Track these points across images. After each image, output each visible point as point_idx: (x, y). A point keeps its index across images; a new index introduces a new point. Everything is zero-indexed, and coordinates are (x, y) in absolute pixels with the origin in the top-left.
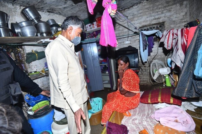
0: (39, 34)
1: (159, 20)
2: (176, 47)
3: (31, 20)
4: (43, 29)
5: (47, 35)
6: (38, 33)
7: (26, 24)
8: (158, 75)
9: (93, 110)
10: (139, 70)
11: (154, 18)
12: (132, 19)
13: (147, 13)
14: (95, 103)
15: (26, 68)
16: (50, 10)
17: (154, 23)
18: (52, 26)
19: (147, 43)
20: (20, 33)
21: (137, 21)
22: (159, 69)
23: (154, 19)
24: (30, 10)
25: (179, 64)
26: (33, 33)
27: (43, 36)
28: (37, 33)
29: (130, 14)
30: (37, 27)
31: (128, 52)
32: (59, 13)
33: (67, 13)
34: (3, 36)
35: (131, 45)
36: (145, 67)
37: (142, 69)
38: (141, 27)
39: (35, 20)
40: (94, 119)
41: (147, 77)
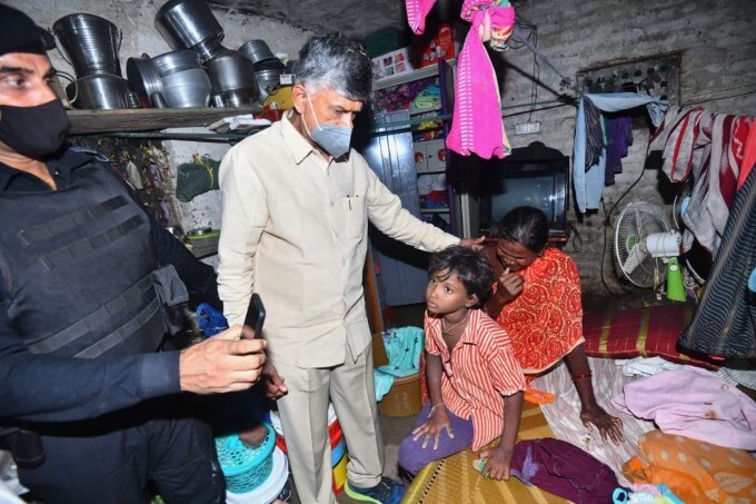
0: (218, 98)
1: (660, 43)
2: (703, 176)
3: (192, 48)
4: (231, 80)
5: (244, 101)
6: (216, 94)
7: (175, 62)
8: (641, 257)
9: (393, 368)
10: (568, 236)
11: (640, 32)
12: (552, 37)
13: (616, 14)
14: (401, 344)
15: (175, 216)
16: (251, 5)
17: (642, 54)
18: (260, 66)
19: (602, 141)
20: (160, 94)
21: (574, 44)
22: (646, 235)
23: (640, 39)
24: (189, 10)
25: (706, 240)
26: (199, 95)
27: (231, 104)
28: (213, 94)
29: (545, 15)
30: (211, 73)
31: (527, 168)
32: (280, 13)
33: (308, 13)
34: (106, 105)
35: (540, 139)
36: (589, 224)
37: (577, 234)
38: (586, 71)
39: (203, 45)
40: (401, 398)
41: (591, 263)
